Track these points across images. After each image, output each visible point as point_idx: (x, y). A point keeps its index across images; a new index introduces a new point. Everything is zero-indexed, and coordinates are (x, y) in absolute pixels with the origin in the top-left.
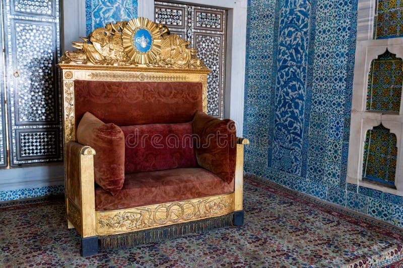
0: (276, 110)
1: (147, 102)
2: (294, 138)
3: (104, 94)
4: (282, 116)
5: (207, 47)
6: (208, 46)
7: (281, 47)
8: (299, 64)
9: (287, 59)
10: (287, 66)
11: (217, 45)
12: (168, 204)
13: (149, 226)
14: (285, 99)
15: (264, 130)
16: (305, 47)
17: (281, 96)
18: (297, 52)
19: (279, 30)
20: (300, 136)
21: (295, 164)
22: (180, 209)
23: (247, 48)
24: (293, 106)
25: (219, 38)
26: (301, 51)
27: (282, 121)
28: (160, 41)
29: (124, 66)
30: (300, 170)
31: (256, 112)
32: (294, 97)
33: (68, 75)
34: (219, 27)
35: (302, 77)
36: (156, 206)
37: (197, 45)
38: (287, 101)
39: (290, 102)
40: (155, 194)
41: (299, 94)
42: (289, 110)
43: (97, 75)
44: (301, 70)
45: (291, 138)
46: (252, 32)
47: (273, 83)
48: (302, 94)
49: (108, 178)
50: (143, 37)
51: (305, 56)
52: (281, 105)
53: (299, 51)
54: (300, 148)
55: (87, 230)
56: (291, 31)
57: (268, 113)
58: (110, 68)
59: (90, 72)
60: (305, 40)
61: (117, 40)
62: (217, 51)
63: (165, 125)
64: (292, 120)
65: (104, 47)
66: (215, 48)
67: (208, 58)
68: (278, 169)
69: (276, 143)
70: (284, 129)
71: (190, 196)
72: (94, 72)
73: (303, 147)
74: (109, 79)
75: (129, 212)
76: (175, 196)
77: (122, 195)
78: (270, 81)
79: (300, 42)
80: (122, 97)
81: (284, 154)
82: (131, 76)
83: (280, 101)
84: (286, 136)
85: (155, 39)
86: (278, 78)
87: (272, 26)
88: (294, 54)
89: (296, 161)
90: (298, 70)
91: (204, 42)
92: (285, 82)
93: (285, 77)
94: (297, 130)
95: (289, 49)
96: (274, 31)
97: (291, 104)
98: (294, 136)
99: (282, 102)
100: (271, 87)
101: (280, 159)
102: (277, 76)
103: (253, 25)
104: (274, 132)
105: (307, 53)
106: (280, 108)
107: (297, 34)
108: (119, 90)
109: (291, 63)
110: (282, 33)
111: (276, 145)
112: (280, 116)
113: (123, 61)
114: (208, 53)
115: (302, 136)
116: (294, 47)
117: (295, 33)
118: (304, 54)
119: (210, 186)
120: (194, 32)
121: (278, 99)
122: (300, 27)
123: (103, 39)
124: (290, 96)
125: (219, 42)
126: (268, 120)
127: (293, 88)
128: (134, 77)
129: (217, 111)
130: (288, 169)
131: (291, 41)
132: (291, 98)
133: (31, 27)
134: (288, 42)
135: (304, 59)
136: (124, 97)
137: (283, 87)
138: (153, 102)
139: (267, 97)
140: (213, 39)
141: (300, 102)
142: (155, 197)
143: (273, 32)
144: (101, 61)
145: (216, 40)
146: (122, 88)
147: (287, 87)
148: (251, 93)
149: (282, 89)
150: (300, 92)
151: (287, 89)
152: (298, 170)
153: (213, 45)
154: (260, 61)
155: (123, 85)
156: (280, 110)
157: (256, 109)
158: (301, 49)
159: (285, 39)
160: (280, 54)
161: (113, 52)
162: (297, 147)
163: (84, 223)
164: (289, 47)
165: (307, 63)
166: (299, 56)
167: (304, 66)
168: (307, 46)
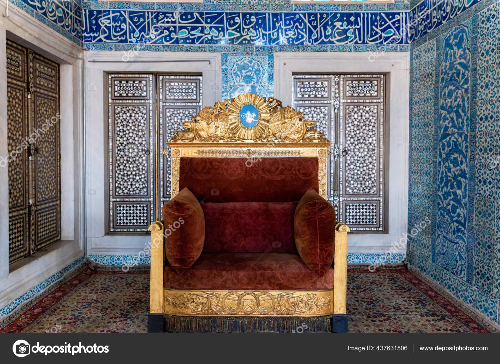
0: (439, 191)
1: (248, 178)
2: (457, 227)
3: (205, 170)
4: (445, 199)
5: (360, 118)
6: (361, 116)
7: (442, 111)
8: (460, 131)
9: (448, 125)
10: (448, 135)
11: (374, 115)
12: (240, 292)
13: (216, 314)
14: (447, 176)
15: (427, 214)
16: (467, 109)
17: (442, 173)
18: (459, 116)
19: (440, 91)
20: (464, 225)
21: (459, 263)
22: (255, 300)
23: (410, 116)
24: (455, 186)
25: (376, 107)
26: (463, 114)
27: (445, 205)
28: (269, 115)
29: (230, 142)
30: (466, 272)
31: (419, 192)
32: (456, 173)
33: (176, 153)
34: (375, 94)
35: (464, 148)
36: (225, 292)
37: (347, 116)
38: (449, 178)
39: (453, 181)
40: (225, 278)
41: (461, 170)
42: (451, 190)
43: (203, 152)
44: (463, 138)
45: (454, 228)
46: (414, 96)
47: (435, 156)
48: (465, 170)
49: (173, 256)
50: (249, 112)
51: (467, 120)
52: (443, 184)
53: (461, 115)
54: (465, 242)
55: (154, 305)
56: (451, 90)
57: (431, 193)
58: (215, 144)
59: (196, 149)
60: (466, 99)
61: (224, 118)
62: (373, 121)
63: (262, 203)
64: (455, 203)
65: (210, 125)
66: (371, 118)
67: (361, 130)
68: (442, 267)
69: (440, 233)
70: (447, 214)
71: (268, 286)
72: (200, 149)
73: (468, 242)
74: (214, 156)
75: (194, 294)
76: (248, 284)
77: (189, 274)
78: (432, 154)
79: (461, 102)
80: (223, 173)
81: (447, 247)
82: (237, 152)
83: (442, 178)
84: (450, 224)
85: (262, 113)
86: (440, 149)
87: (433, 86)
88: (455, 118)
89: (460, 260)
90: (460, 139)
91: (356, 113)
92: (447, 155)
93: (446, 148)
94: (460, 218)
95: (449, 113)
96: (435, 92)
97: (454, 182)
98: (457, 225)
99: (445, 181)
100: (433, 161)
101: (444, 254)
102: (438, 147)
103: (415, 88)
104: (438, 217)
105: (469, 115)
106: (443, 188)
107: (457, 93)
108: (221, 166)
109: (452, 131)
110: (443, 93)
111: (439, 235)
112: (443, 198)
113: (229, 138)
114: (362, 124)
115: (467, 226)
116: (455, 109)
117: (455, 91)
118: (465, 118)
119: (295, 278)
120: (343, 103)
121: (440, 176)
122: (461, 84)
123: (209, 117)
124: (452, 173)
125: (375, 111)
126: (431, 203)
127: (455, 163)
128: (240, 153)
129: (375, 189)
130: (453, 269)
131: (451, 102)
132: (454, 175)
133: (179, 112)
134: (449, 104)
135: (465, 124)
136: (225, 173)
137: (445, 160)
138: (255, 178)
139: (430, 174)
140: (367, 109)
141: (463, 180)
142: (225, 281)
143: (433, 94)
144: (207, 138)
145: (372, 109)
146: (224, 164)
147: (449, 161)
148: (415, 168)
149: (444, 164)
150: (462, 166)
151: (448, 163)
152: (463, 273)
153: (367, 115)
154: (422, 130)
155: (225, 162)
156: (442, 191)
157: (420, 188)
158: (463, 112)
159: (446, 100)
160: (440, 120)
161: (219, 129)
162: (461, 241)
163: (151, 299)
164: (450, 110)
165: (469, 129)
166: (460, 120)
167: (466, 133)
168: (468, 107)
